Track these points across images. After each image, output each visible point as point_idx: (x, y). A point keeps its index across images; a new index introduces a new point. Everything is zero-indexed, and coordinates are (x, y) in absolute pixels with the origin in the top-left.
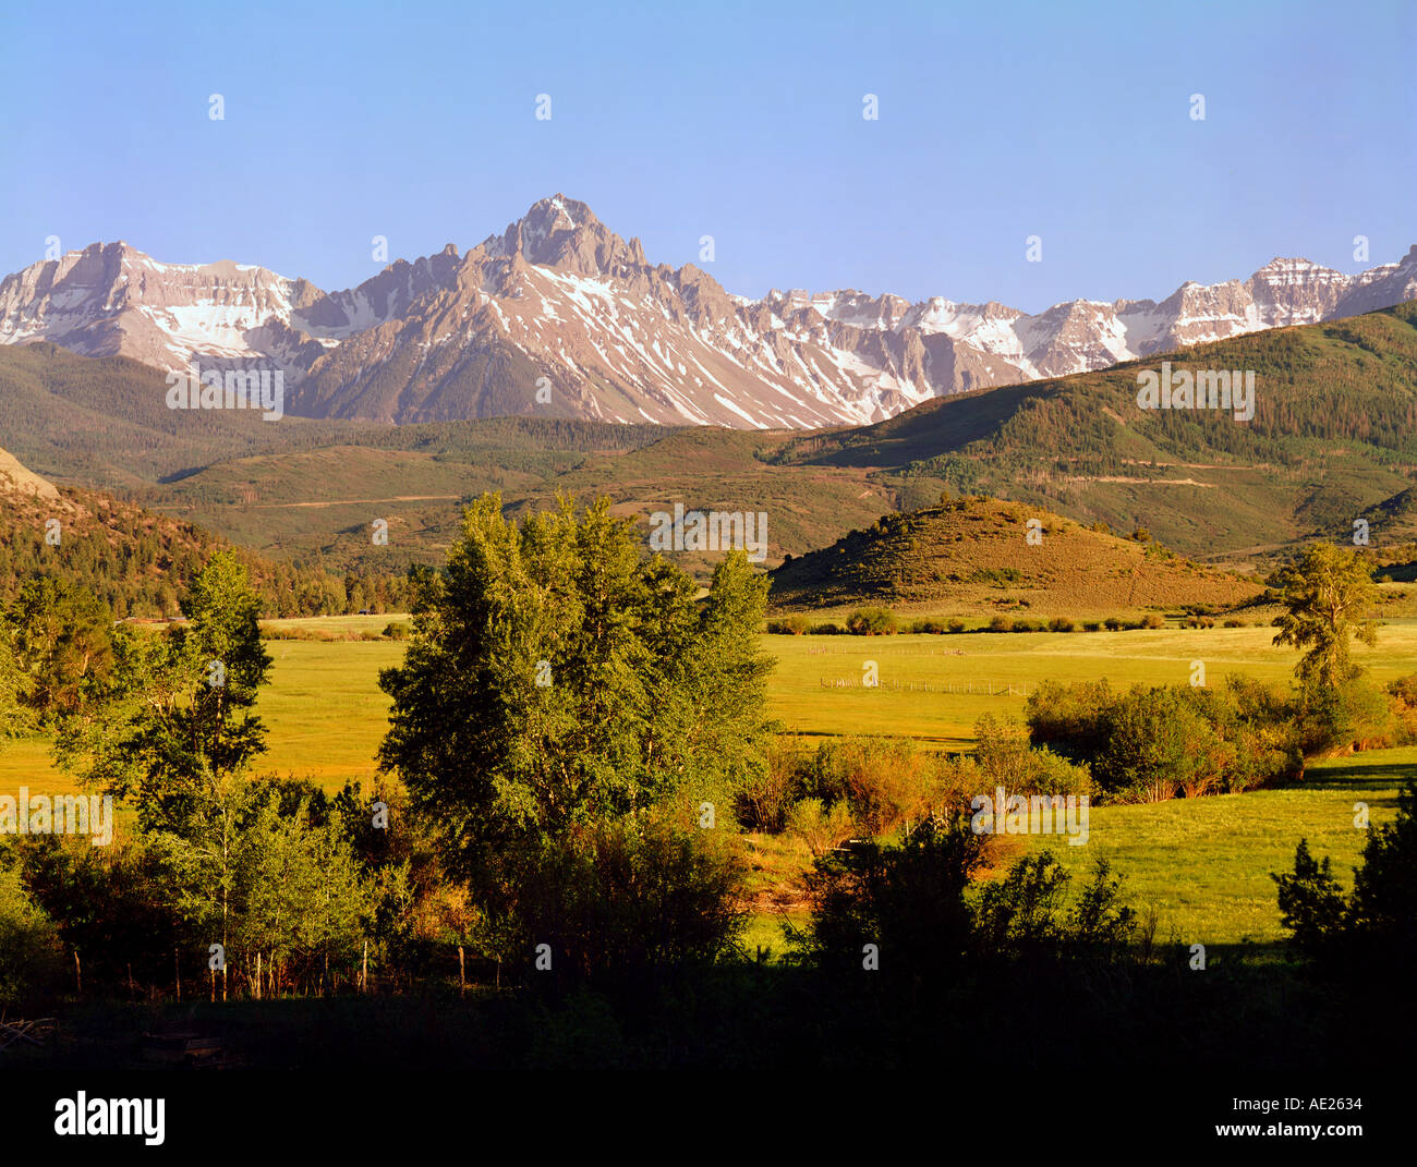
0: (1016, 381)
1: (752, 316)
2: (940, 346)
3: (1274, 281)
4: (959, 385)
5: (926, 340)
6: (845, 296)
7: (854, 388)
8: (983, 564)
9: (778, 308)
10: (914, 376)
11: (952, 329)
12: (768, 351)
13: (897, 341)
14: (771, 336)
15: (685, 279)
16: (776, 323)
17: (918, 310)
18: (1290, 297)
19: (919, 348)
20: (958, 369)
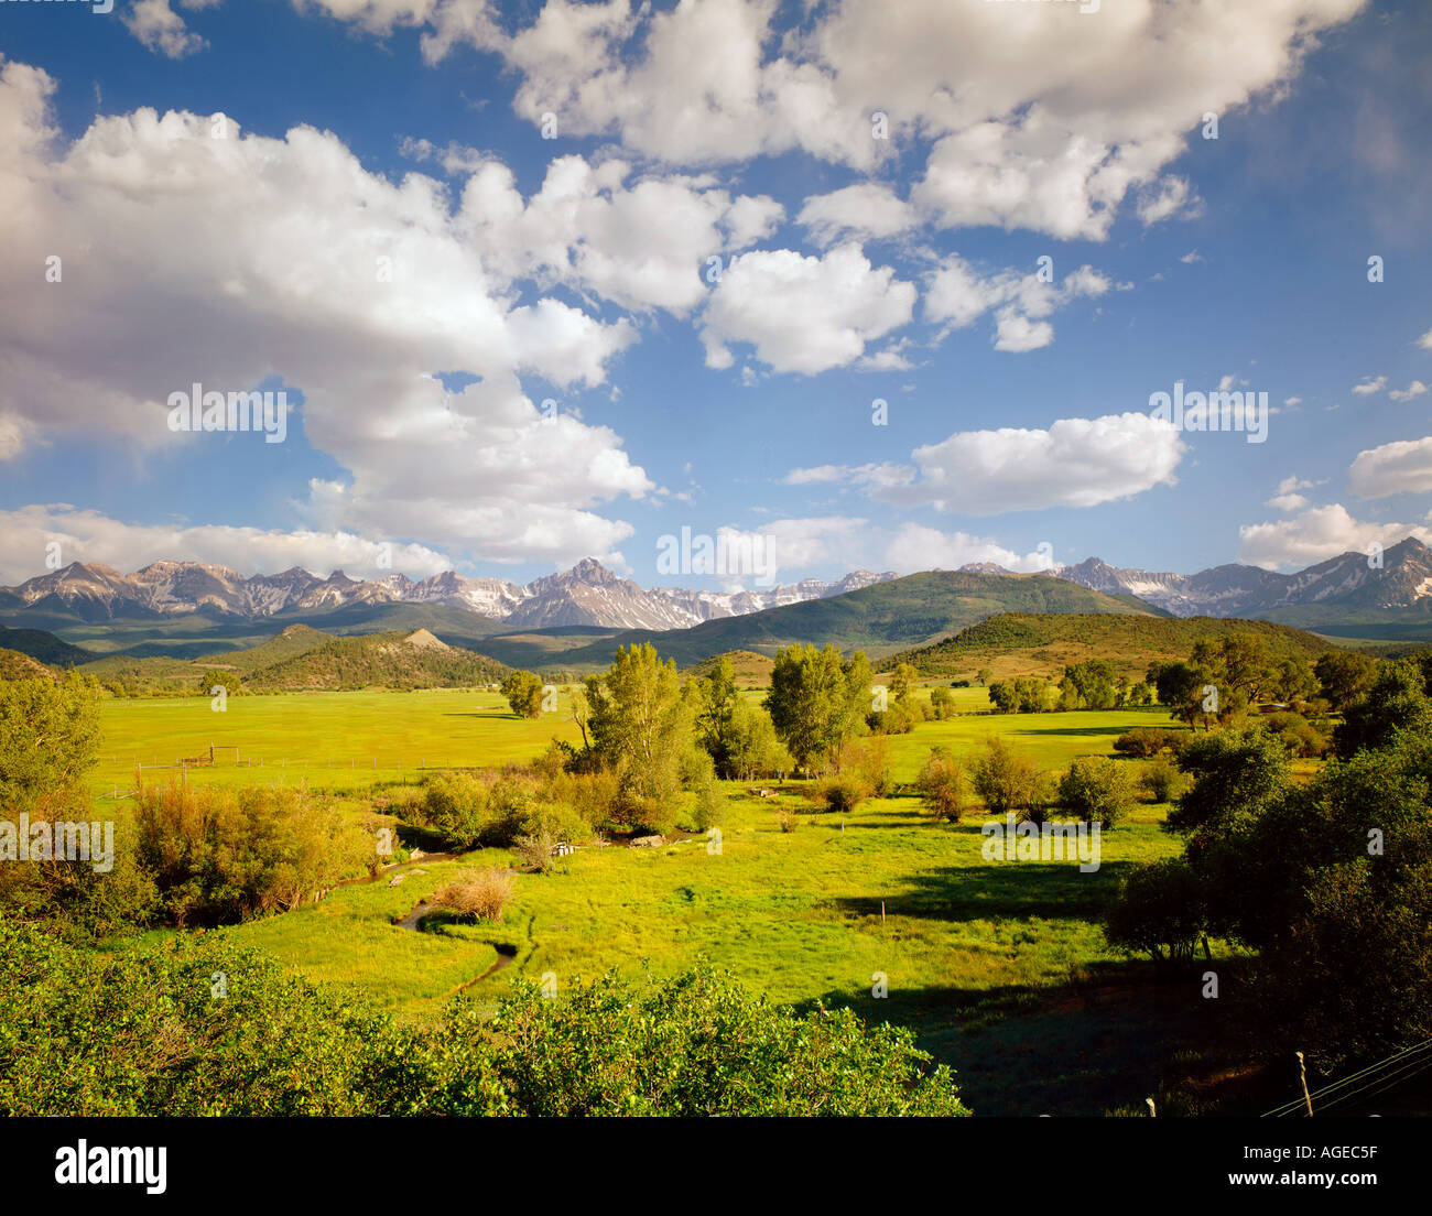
0: (726, 616)
1: (648, 595)
2: (705, 605)
3: (805, 586)
4: (711, 618)
5: (701, 603)
6: (676, 589)
7: (680, 617)
8: (743, 670)
9: (655, 593)
10: (697, 614)
11: (709, 600)
12: (653, 605)
13: (692, 604)
14: (654, 601)
15: (628, 584)
16: (655, 597)
17: (697, 595)
18: (810, 591)
19: (698, 605)
20: (710, 613)
